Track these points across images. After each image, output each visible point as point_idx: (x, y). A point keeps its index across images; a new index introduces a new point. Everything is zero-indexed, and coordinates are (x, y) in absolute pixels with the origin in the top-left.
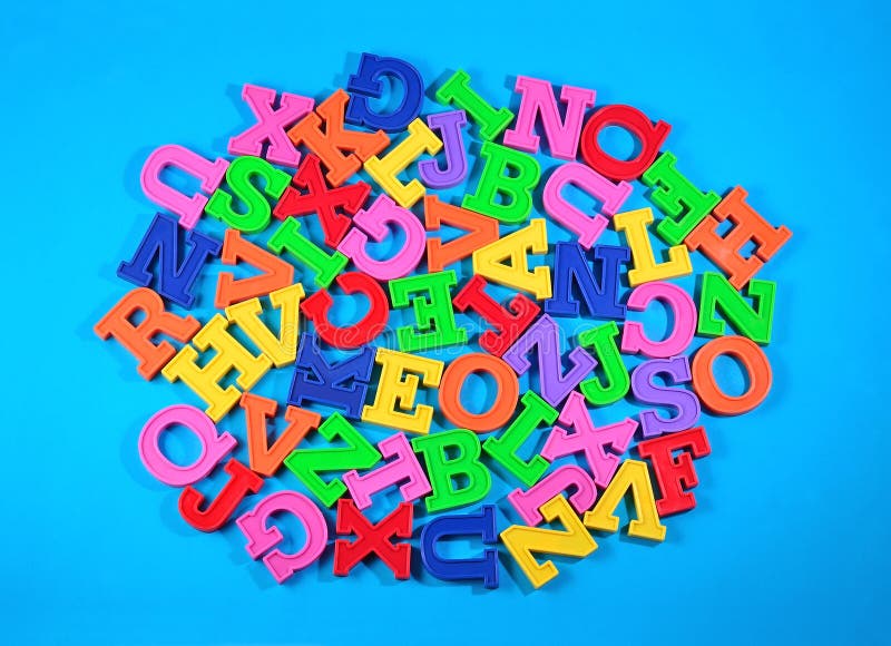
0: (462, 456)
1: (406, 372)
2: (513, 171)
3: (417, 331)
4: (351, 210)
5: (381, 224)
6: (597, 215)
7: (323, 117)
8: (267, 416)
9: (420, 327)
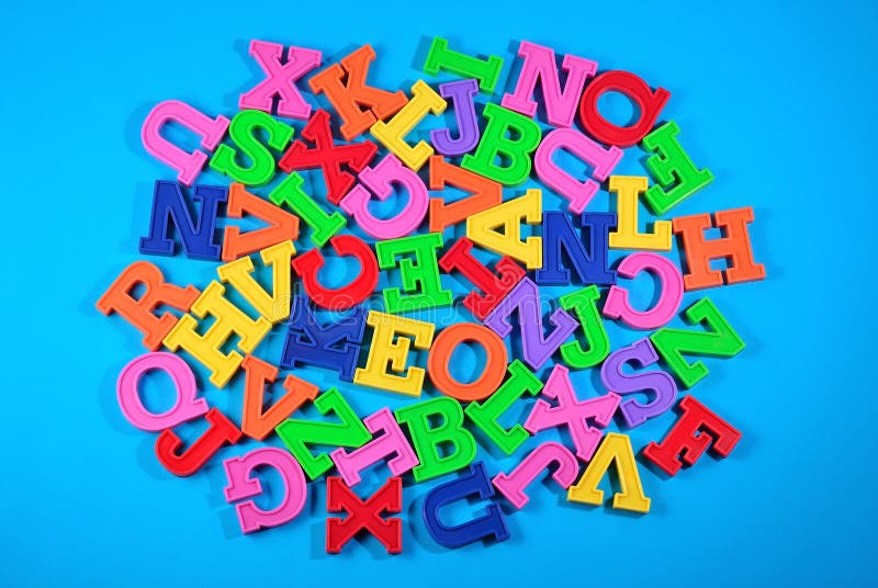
0: (445, 424)
1: (397, 334)
2: (514, 134)
3: (402, 292)
4: (356, 169)
5: (386, 184)
6: (588, 180)
7: (347, 69)
8: (267, 381)
9: (406, 289)
